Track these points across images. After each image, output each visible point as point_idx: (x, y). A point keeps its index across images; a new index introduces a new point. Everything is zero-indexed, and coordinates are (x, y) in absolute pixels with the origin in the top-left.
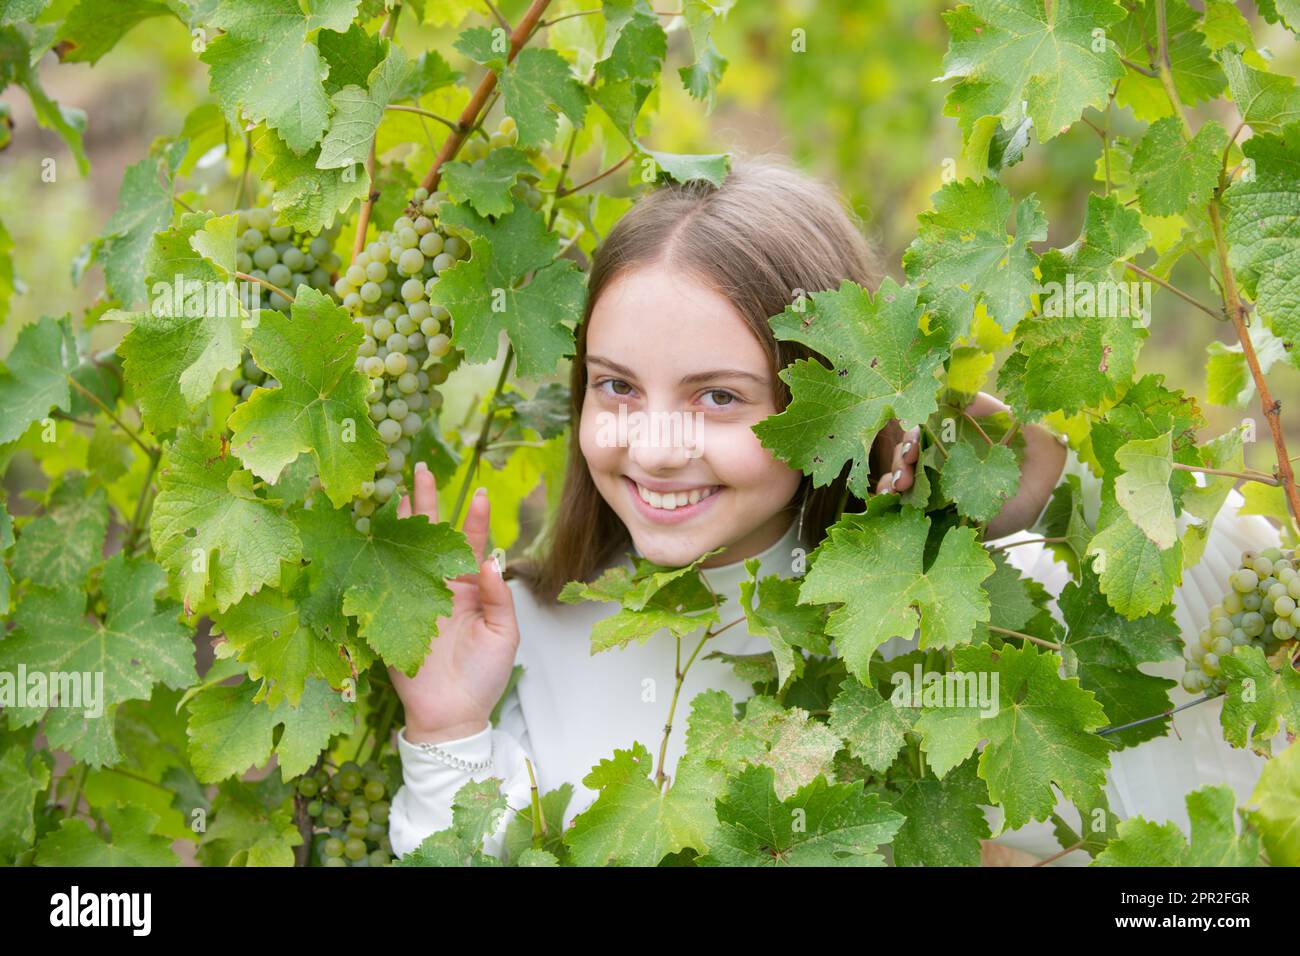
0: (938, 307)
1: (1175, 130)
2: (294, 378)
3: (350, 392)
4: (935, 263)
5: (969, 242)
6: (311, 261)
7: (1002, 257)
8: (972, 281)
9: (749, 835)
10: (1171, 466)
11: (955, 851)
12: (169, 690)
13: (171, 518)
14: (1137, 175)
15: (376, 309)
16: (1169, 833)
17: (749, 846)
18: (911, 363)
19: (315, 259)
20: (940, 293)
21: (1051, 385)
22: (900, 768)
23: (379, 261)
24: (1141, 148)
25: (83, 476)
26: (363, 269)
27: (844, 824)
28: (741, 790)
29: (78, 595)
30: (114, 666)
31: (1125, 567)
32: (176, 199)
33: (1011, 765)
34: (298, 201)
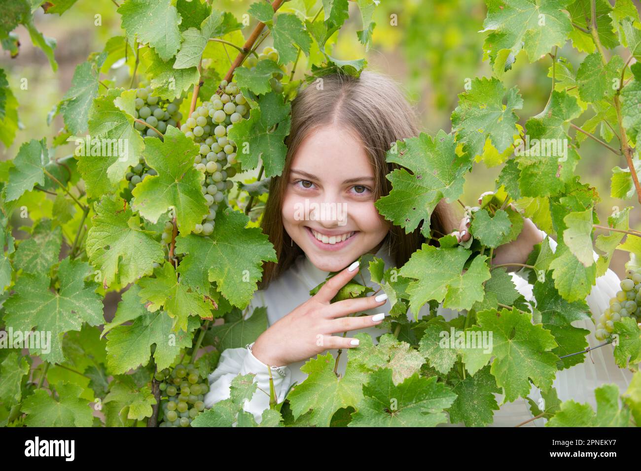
0: (467, 140)
1: (598, 60)
2: (164, 171)
3: (192, 179)
4: (467, 118)
5: (483, 108)
6: (168, 116)
7: (500, 117)
8: (484, 128)
9: (379, 403)
10: (592, 226)
11: (480, 415)
12: (90, 327)
13: (97, 240)
14: (579, 82)
15: (202, 139)
16: (586, 409)
17: (379, 408)
18: (453, 171)
19: (170, 114)
20: (468, 133)
21: (533, 184)
22: (454, 374)
23: (203, 116)
24: (581, 68)
25: (51, 220)
26: (195, 120)
27: (426, 398)
28: (375, 380)
29: (46, 278)
30: (63, 314)
31: (568, 276)
32: (100, 82)
33: (508, 369)
34: (163, 84)
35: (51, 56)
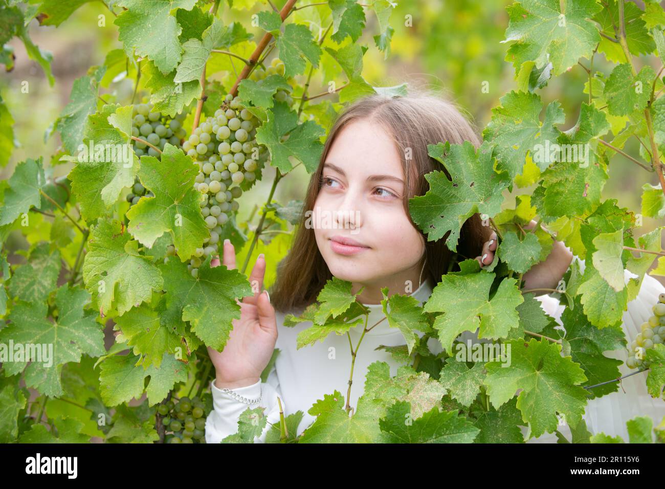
0: (502, 157)
1: (627, 71)
2: (162, 192)
3: (191, 200)
4: (500, 134)
5: (519, 123)
6: (170, 133)
7: (537, 132)
8: (520, 144)
9: (397, 438)
10: (622, 248)
12: (90, 358)
13: (94, 265)
14: (607, 94)
15: (205, 158)
18: (490, 187)
19: (172, 131)
20: (503, 150)
21: (558, 203)
22: (476, 406)
23: (206, 132)
24: (609, 80)
25: (48, 244)
26: (198, 137)
27: (447, 433)
28: (393, 414)
29: (43, 306)
30: (61, 344)
31: (597, 301)
32: (99, 97)
33: (535, 403)
34: (164, 99)
35: (48, 70)
